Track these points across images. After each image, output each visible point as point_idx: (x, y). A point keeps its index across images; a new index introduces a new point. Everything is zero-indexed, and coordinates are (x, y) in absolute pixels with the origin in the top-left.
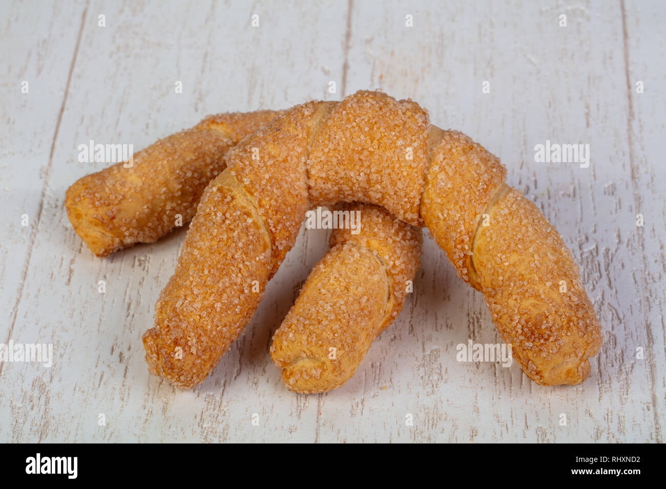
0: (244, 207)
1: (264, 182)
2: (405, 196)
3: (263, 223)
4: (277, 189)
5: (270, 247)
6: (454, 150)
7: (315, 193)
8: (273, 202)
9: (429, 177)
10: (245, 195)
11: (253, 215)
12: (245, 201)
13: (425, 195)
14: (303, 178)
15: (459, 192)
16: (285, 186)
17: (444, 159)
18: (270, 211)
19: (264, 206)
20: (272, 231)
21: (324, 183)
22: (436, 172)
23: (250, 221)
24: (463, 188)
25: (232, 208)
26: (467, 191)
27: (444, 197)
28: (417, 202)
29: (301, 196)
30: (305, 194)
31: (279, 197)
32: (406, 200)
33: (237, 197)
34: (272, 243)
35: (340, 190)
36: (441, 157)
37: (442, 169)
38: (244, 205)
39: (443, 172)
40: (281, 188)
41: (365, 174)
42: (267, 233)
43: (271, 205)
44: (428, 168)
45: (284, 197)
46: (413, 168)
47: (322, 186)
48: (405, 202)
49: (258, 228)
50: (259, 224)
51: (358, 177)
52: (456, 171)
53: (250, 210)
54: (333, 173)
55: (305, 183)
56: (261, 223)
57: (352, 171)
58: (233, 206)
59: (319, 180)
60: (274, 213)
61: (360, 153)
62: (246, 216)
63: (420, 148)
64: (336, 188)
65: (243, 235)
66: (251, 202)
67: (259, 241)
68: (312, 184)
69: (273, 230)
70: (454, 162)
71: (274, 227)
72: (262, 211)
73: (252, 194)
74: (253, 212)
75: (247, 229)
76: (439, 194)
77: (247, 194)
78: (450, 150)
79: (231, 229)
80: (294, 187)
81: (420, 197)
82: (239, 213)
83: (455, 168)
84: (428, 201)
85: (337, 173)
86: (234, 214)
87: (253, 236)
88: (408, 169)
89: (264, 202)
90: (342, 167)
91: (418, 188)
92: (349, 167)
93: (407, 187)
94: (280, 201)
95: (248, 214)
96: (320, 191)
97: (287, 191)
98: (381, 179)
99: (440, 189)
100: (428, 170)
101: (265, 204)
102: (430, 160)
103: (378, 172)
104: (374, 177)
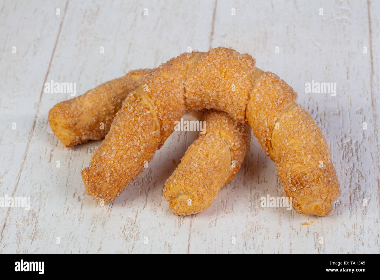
0: (146, 105)
1: (158, 92)
2: (237, 105)
3: (156, 115)
4: (166, 96)
5: (159, 129)
6: (267, 82)
7: (189, 102)
8: (163, 103)
9: (251, 95)
10: (147, 99)
11: (151, 109)
12: (147, 101)
13: (248, 105)
14: (182, 92)
15: (266, 104)
16: (171, 95)
17: (261, 86)
18: (160, 108)
19: (157, 105)
20: (161, 120)
21: (193, 96)
22: (255, 93)
23: (148, 112)
24: (269, 102)
25: (139, 105)
26: (271, 103)
27: (258, 107)
28: (244, 109)
29: (180, 102)
30: (183, 102)
31: (166, 101)
32: (238, 107)
33: (143, 99)
34: (160, 127)
35: (203, 101)
36: (259, 84)
37: (259, 91)
38: (147, 104)
39: (259, 93)
40: (168, 96)
41: (216, 92)
42: (157, 120)
43: (161, 105)
44: (251, 90)
45: (170, 101)
46: (243, 90)
47: (192, 97)
48: (237, 109)
49: (153, 117)
50: (154, 115)
51: (212, 93)
52: (266, 93)
53: (150, 107)
54: (199, 90)
55: (183, 95)
56: (155, 114)
57: (209, 89)
58: (140, 104)
59: (191, 94)
60: (163, 109)
61: (214, 79)
62: (146, 110)
63: (247, 79)
64: (200, 99)
65: (144, 120)
66: (150, 102)
67: (153, 124)
68: (187, 96)
69: (161, 118)
70: (266, 88)
71: (162, 117)
72: (156, 107)
73: (151, 98)
74: (151, 108)
75: (146, 116)
76: (255, 105)
77: (149, 98)
78: (265, 81)
79: (137, 116)
80: (176, 97)
81: (246, 106)
82: (142, 107)
83: (266, 91)
84: (250, 109)
85: (201, 90)
86: (140, 108)
87: (149, 121)
88: (239, 90)
89: (157, 103)
90: (203, 87)
91: (245, 101)
92: (208, 87)
93: (238, 100)
94: (166, 103)
95: (148, 109)
96: (191, 100)
97: (172, 98)
98: (225, 95)
99: (257, 102)
100: (251, 92)
101: (158, 104)
102: (253, 86)
103: (224, 91)
104: (221, 94)
